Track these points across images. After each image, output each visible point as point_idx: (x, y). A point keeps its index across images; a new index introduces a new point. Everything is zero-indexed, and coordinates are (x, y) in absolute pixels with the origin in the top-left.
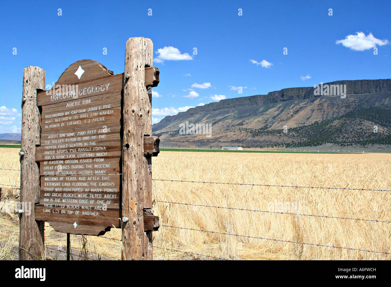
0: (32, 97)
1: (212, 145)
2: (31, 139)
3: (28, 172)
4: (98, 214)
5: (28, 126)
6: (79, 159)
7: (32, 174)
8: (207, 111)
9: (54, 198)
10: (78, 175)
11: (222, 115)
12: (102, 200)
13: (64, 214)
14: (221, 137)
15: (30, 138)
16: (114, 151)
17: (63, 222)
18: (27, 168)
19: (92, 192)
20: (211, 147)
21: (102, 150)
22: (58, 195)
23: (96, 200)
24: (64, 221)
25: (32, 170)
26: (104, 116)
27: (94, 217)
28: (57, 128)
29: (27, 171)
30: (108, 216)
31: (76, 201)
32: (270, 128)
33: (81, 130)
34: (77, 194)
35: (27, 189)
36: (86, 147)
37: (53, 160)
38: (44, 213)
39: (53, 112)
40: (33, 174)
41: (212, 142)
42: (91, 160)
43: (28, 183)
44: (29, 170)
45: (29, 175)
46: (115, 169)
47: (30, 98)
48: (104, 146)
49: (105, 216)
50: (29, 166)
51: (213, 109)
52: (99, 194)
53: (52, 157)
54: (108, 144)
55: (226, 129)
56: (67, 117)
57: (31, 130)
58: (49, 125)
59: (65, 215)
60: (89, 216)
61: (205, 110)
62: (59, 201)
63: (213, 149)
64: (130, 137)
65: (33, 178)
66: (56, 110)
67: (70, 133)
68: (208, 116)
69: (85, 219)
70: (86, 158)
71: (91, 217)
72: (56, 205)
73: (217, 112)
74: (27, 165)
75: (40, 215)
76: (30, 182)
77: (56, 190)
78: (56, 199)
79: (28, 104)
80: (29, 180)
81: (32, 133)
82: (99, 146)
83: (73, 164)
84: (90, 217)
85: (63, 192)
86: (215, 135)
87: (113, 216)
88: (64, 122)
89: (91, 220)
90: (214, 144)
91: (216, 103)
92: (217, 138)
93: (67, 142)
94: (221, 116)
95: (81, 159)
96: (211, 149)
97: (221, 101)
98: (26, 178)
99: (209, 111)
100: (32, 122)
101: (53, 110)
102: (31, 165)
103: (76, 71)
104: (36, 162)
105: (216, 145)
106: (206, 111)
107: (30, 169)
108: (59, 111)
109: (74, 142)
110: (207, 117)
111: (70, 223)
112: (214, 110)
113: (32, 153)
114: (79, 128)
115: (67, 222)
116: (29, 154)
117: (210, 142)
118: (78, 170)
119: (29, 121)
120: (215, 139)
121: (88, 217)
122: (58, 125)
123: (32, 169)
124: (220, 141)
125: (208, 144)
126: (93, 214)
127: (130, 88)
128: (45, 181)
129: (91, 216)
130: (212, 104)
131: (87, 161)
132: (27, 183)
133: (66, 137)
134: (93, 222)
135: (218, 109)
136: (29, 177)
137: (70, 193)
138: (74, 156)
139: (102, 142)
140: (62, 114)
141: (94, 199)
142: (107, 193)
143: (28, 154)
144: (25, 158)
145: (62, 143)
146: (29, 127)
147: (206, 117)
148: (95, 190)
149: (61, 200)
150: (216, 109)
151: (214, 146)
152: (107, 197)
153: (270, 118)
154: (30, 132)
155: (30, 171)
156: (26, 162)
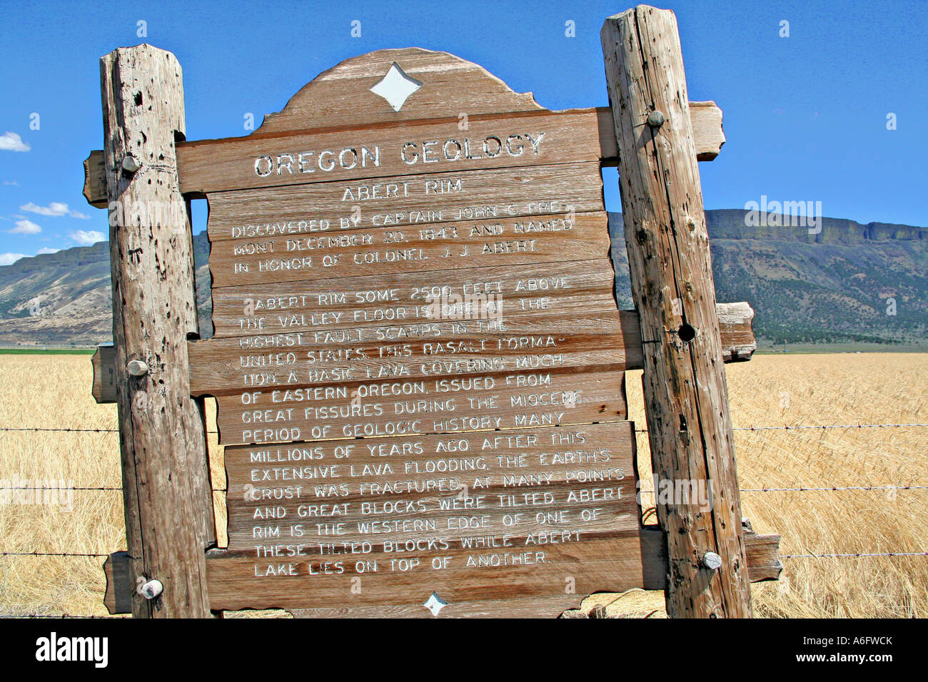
0: (162, 157)
1: (75, 339)
2: (172, 313)
3: (173, 435)
4: (541, 556)
5: (157, 264)
6: (431, 380)
7: (187, 443)
8: (64, 266)
9: (310, 523)
10: (430, 437)
11: (98, 275)
12: (562, 509)
13: (373, 573)
14: (97, 322)
15: (167, 310)
16: (593, 349)
17: (372, 602)
18: (164, 421)
19: (510, 487)
20: (72, 344)
21: (536, 347)
22: (330, 510)
23: (530, 511)
24: (371, 598)
25: (184, 428)
26: (532, 235)
27: (526, 569)
28: (300, 272)
29: (166, 430)
30: (590, 558)
31: (431, 525)
32: (202, 303)
33: (426, 281)
34: (436, 499)
35: (173, 501)
36: (462, 337)
37: (293, 388)
38: (260, 579)
39: (272, 216)
40: (191, 443)
41: (76, 333)
42: (489, 384)
43: (174, 477)
44: (175, 427)
45: (175, 448)
46: (603, 407)
47: (155, 161)
48: (546, 335)
49: (576, 560)
50: (174, 412)
51: (79, 261)
52: (545, 491)
53: (284, 377)
54: (564, 327)
55: (107, 305)
56: (350, 234)
57: (170, 278)
58: (257, 261)
59: (380, 578)
60: (500, 568)
61: (58, 263)
62: (337, 531)
63: (78, 347)
64: (693, 304)
65: (190, 457)
66: (288, 210)
67: (372, 289)
68: (66, 276)
69: (483, 581)
70: (466, 377)
71: (513, 570)
72: (321, 545)
73: (87, 268)
74: (163, 410)
75: (239, 589)
76: (182, 474)
77: (319, 492)
78: (319, 526)
79: (150, 182)
80: (178, 467)
81: (173, 290)
82: (524, 336)
83: (402, 398)
84: (504, 572)
85: (355, 499)
86: (81, 317)
87: (613, 556)
88: (335, 251)
89: (514, 580)
90: (80, 336)
91: (85, 249)
92: (87, 324)
93: (360, 323)
94: (97, 278)
95: (440, 378)
96: (73, 347)
97: (97, 244)
98: (167, 458)
99: (67, 266)
100: (171, 250)
101: (267, 209)
102: (178, 410)
103: (376, 84)
104: (192, 397)
105: (85, 339)
106: (61, 266)
107: (179, 425)
108: (303, 214)
109: (397, 322)
110: (64, 277)
111: (408, 602)
112: (80, 264)
113: (181, 366)
114: (414, 276)
115: (390, 600)
116: (169, 368)
117: (71, 332)
118: (426, 418)
119: (160, 243)
120: (82, 326)
121: (496, 573)
122: (307, 262)
123: (183, 423)
124: (94, 332)
125: (67, 338)
126: (522, 559)
127: (668, 156)
128: (251, 464)
129: (509, 566)
130: (75, 251)
131: (474, 384)
132: (170, 480)
133: (353, 305)
134: (522, 585)
135: (90, 262)
136: (175, 454)
137: (398, 499)
138: (403, 371)
139: (534, 321)
140: (325, 224)
141: (522, 510)
142: (576, 485)
143: (165, 368)
144: (155, 384)
145: (334, 327)
146: (163, 268)
147: (61, 278)
148: (521, 481)
149: (352, 525)
150: (84, 262)
151: (79, 342)
152: (578, 497)
153: (203, 284)
154: (165, 286)
155: (179, 431)
156: (158, 397)
